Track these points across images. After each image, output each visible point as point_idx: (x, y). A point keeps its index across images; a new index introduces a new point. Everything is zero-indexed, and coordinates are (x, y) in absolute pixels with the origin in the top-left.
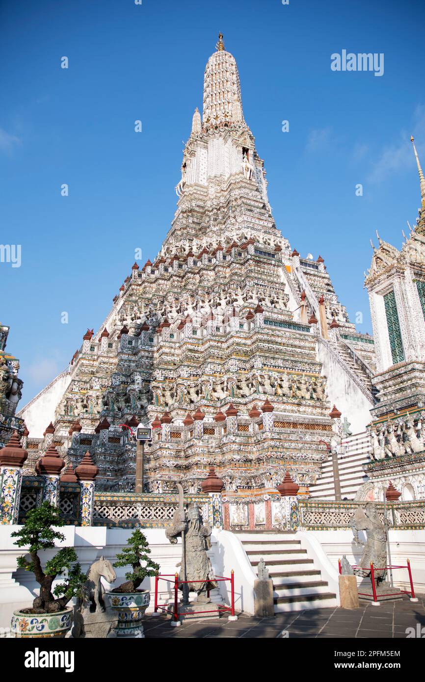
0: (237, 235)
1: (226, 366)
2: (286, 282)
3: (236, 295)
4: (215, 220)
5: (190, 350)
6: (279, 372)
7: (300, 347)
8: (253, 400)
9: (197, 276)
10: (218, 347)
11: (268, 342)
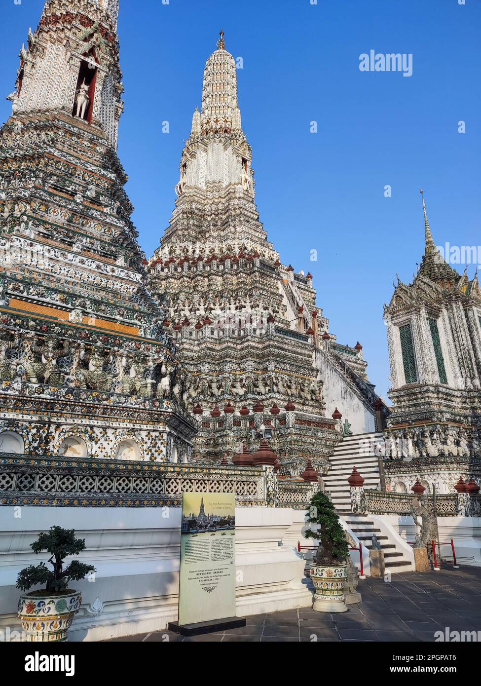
0: (238, 244)
1: (242, 366)
2: (284, 294)
3: (245, 302)
4: (215, 225)
5: (209, 349)
6: (288, 375)
7: (300, 354)
8: (270, 398)
9: (206, 279)
10: (233, 348)
11: (278, 348)
